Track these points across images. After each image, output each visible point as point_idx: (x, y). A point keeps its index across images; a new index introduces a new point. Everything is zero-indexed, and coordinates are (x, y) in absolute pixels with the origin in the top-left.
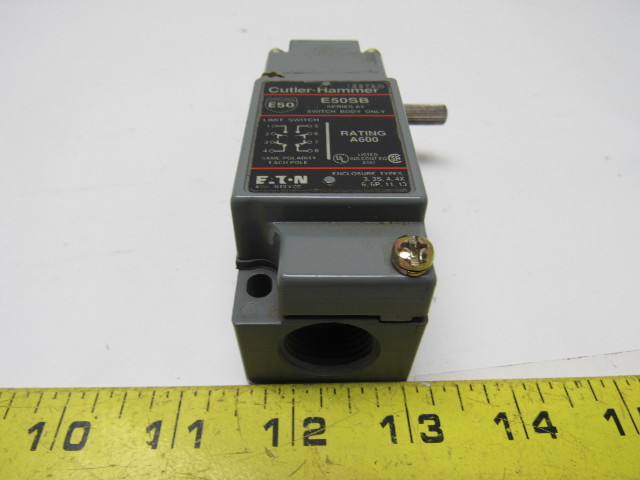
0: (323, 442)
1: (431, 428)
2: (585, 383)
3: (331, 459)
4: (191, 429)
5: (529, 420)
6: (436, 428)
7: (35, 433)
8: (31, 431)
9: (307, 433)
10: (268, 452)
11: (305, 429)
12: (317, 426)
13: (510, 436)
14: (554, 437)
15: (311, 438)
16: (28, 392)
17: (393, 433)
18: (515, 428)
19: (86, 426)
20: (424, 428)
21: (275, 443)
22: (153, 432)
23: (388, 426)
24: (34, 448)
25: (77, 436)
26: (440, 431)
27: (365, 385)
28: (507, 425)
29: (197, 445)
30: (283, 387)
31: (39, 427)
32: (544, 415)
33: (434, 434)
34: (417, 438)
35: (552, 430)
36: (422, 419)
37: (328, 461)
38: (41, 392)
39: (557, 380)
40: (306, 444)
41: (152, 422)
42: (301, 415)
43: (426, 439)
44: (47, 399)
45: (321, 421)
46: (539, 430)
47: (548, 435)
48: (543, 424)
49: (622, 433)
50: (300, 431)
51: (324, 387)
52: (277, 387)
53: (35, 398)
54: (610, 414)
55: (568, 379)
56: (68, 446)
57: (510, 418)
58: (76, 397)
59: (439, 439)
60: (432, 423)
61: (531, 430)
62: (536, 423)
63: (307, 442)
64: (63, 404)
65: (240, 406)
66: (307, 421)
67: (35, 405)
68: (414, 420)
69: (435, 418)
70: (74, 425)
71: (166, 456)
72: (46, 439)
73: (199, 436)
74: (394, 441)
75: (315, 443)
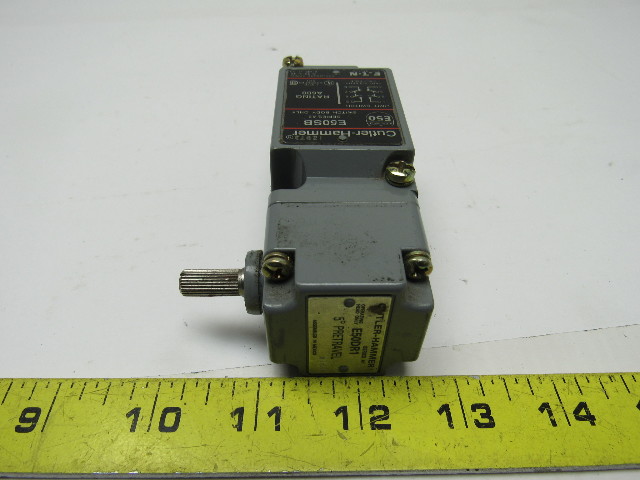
0: (388, 427)
1: (483, 416)
2: (618, 378)
3: (396, 440)
4: (270, 414)
5: (570, 410)
6: (487, 415)
7: (133, 417)
8: (128, 415)
9: (373, 419)
10: (340, 435)
11: (372, 416)
12: (382, 413)
13: (554, 423)
14: (593, 424)
15: (377, 423)
16: (122, 382)
17: (450, 419)
18: (558, 416)
19: (177, 410)
20: (477, 415)
21: (346, 427)
22: (237, 417)
23: (444, 413)
24: (133, 429)
25: (170, 420)
26: (491, 419)
28: (550, 414)
29: (278, 429)
30: (348, 379)
31: (136, 412)
32: (582, 405)
33: (486, 421)
34: (471, 424)
35: (591, 419)
36: (474, 407)
37: (394, 443)
38: (134, 381)
39: (593, 375)
40: (373, 429)
41: (234, 408)
42: (367, 404)
43: (479, 425)
44: (140, 388)
45: (385, 409)
46: (579, 418)
47: (588, 423)
48: (583, 413)
50: (367, 418)
51: (385, 379)
52: (343, 379)
53: (129, 387)
55: (602, 375)
56: (162, 428)
57: (553, 407)
58: (165, 386)
59: (491, 425)
60: (484, 411)
61: (572, 418)
62: (576, 412)
63: (374, 427)
64: (155, 392)
65: (311, 395)
66: (372, 409)
67: (129, 393)
68: (468, 409)
69: (486, 407)
70: (166, 411)
71: (251, 437)
72: (143, 422)
73: (277, 420)
74: (451, 426)
75: (381, 427)
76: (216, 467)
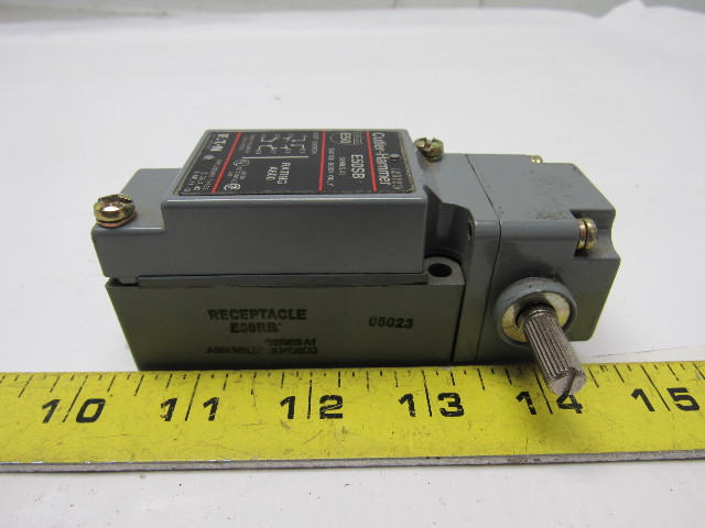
0: (340, 416)
1: (451, 405)
2: (611, 368)
3: (347, 428)
4: (206, 405)
5: (553, 399)
6: (457, 403)
7: (49, 408)
8: (45, 407)
9: (323, 409)
10: (282, 423)
11: (322, 405)
12: (335, 402)
13: (533, 411)
14: (579, 412)
15: (327, 412)
16: (45, 376)
17: (412, 407)
18: (538, 404)
19: (101, 403)
20: (444, 404)
21: (291, 416)
22: (167, 407)
23: (406, 402)
24: (47, 420)
25: (91, 411)
26: (460, 407)
27: (384, 370)
28: (529, 402)
29: (212, 418)
30: (300, 371)
31: (54, 404)
33: (455, 409)
34: (437, 412)
35: (577, 407)
36: (441, 397)
37: (344, 431)
38: (59, 376)
40: (322, 418)
41: (167, 400)
42: (318, 394)
43: (444, 413)
44: (64, 381)
45: (339, 399)
46: (563, 407)
47: (573, 411)
48: (568, 401)
49: (651, 409)
50: (316, 406)
51: (343, 371)
52: (295, 371)
53: (51, 381)
54: (637, 393)
55: (594, 364)
56: (80, 419)
57: (532, 396)
58: (93, 381)
59: (460, 413)
60: (453, 400)
61: (555, 406)
62: (560, 401)
63: (323, 416)
64: (80, 385)
65: (256, 386)
66: (323, 399)
67: (51, 386)
68: (434, 397)
69: (456, 396)
70: (89, 402)
71: (180, 427)
72: (59, 413)
73: (214, 410)
74: (413, 415)
75: (330, 416)
76: (133, 456)
